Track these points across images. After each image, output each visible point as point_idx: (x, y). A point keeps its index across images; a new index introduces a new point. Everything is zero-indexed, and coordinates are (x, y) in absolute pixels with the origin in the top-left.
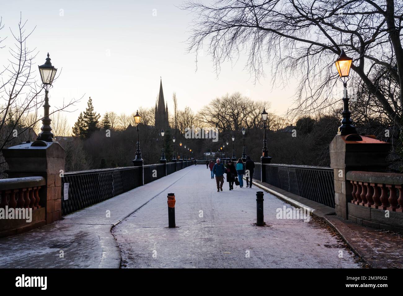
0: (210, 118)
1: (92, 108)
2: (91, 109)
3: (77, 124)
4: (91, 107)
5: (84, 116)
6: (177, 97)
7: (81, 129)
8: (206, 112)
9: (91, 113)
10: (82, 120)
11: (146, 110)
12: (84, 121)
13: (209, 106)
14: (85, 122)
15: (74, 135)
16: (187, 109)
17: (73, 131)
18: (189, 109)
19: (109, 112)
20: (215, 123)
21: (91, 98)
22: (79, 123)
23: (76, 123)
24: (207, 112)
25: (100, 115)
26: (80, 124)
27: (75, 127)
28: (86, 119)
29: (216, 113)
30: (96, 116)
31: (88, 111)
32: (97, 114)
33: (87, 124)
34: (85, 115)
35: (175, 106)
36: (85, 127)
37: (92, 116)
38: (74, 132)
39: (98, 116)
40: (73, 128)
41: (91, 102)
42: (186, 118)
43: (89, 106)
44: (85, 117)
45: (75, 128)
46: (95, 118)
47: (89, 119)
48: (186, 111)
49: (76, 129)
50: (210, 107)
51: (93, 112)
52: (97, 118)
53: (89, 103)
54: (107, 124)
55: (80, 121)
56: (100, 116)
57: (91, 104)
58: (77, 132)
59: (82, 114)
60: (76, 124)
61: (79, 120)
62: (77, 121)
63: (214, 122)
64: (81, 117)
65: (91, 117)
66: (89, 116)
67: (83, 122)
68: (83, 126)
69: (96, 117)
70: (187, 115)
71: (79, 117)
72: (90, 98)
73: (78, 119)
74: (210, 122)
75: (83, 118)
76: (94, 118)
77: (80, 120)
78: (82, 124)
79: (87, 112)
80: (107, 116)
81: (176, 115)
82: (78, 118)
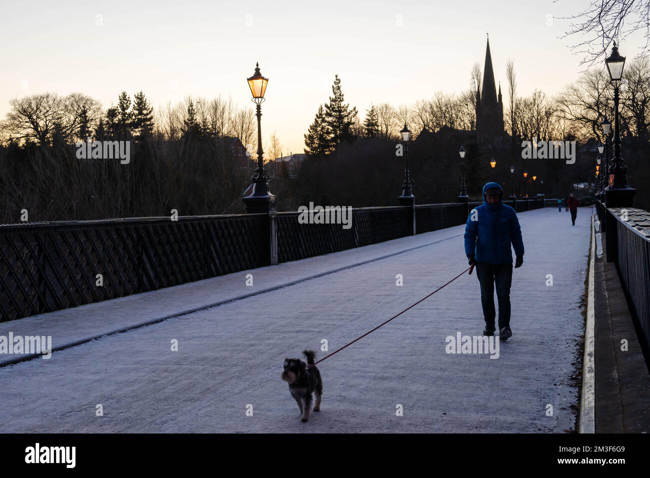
0: (579, 111)
1: (342, 97)
2: (338, 98)
3: (314, 128)
4: (339, 94)
5: (325, 112)
6: (515, 71)
7: (321, 138)
8: (570, 97)
9: (338, 107)
10: (324, 121)
11: (451, 99)
12: (326, 121)
13: (576, 86)
14: (329, 125)
15: (308, 149)
16: (537, 95)
17: (306, 141)
18: (542, 95)
19: (378, 103)
20: (590, 120)
21: (338, 78)
22: (316, 126)
23: (311, 126)
24: (574, 98)
25: (356, 110)
26: (319, 129)
27: (309, 133)
28: (330, 119)
29: (591, 101)
30: (348, 111)
31: (334, 104)
32: (350, 109)
33: (331, 128)
34: (328, 111)
35: (512, 89)
36: (328, 133)
37: (340, 111)
38: (307, 144)
39: (354, 112)
40: (305, 136)
41: (339, 85)
42: (535, 114)
43: (335, 93)
44: (328, 115)
45: (309, 136)
46: (347, 116)
47: (337, 118)
48: (535, 100)
49: (311, 137)
50: (580, 88)
51: (342, 105)
52: (351, 115)
53: (335, 86)
54: (373, 128)
55: (318, 123)
56: (356, 113)
57: (339, 88)
58: (314, 143)
59: (322, 108)
60: (311, 128)
61: (316, 121)
62: (312, 122)
63: (587, 119)
64: (321, 114)
65: (340, 115)
66: (336, 111)
67: (323, 124)
68: (325, 133)
69: (349, 114)
70: (538, 107)
71: (317, 115)
72: (336, 76)
73: (316, 119)
74: (581, 119)
75: (324, 116)
76: (345, 116)
77: (319, 120)
78: (323, 128)
79: (331, 105)
80: (372, 111)
81: (514, 107)
82: (316, 117)
